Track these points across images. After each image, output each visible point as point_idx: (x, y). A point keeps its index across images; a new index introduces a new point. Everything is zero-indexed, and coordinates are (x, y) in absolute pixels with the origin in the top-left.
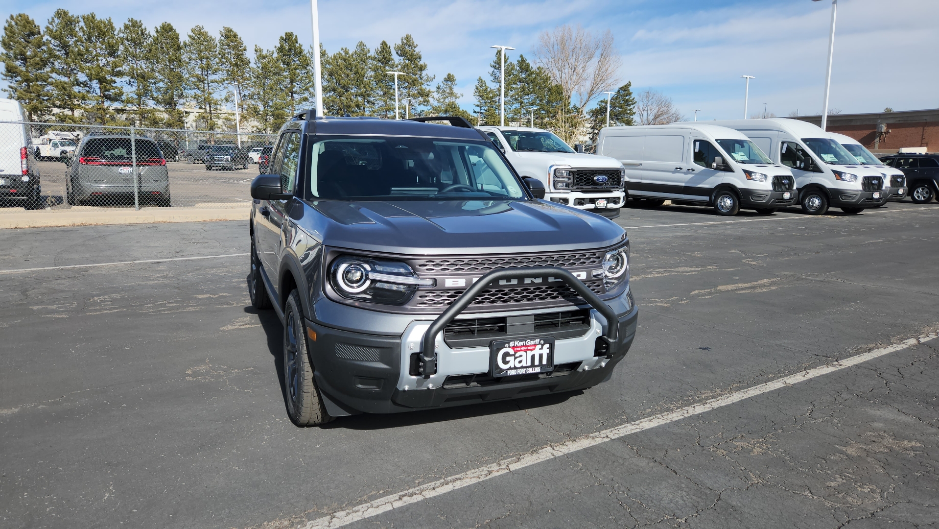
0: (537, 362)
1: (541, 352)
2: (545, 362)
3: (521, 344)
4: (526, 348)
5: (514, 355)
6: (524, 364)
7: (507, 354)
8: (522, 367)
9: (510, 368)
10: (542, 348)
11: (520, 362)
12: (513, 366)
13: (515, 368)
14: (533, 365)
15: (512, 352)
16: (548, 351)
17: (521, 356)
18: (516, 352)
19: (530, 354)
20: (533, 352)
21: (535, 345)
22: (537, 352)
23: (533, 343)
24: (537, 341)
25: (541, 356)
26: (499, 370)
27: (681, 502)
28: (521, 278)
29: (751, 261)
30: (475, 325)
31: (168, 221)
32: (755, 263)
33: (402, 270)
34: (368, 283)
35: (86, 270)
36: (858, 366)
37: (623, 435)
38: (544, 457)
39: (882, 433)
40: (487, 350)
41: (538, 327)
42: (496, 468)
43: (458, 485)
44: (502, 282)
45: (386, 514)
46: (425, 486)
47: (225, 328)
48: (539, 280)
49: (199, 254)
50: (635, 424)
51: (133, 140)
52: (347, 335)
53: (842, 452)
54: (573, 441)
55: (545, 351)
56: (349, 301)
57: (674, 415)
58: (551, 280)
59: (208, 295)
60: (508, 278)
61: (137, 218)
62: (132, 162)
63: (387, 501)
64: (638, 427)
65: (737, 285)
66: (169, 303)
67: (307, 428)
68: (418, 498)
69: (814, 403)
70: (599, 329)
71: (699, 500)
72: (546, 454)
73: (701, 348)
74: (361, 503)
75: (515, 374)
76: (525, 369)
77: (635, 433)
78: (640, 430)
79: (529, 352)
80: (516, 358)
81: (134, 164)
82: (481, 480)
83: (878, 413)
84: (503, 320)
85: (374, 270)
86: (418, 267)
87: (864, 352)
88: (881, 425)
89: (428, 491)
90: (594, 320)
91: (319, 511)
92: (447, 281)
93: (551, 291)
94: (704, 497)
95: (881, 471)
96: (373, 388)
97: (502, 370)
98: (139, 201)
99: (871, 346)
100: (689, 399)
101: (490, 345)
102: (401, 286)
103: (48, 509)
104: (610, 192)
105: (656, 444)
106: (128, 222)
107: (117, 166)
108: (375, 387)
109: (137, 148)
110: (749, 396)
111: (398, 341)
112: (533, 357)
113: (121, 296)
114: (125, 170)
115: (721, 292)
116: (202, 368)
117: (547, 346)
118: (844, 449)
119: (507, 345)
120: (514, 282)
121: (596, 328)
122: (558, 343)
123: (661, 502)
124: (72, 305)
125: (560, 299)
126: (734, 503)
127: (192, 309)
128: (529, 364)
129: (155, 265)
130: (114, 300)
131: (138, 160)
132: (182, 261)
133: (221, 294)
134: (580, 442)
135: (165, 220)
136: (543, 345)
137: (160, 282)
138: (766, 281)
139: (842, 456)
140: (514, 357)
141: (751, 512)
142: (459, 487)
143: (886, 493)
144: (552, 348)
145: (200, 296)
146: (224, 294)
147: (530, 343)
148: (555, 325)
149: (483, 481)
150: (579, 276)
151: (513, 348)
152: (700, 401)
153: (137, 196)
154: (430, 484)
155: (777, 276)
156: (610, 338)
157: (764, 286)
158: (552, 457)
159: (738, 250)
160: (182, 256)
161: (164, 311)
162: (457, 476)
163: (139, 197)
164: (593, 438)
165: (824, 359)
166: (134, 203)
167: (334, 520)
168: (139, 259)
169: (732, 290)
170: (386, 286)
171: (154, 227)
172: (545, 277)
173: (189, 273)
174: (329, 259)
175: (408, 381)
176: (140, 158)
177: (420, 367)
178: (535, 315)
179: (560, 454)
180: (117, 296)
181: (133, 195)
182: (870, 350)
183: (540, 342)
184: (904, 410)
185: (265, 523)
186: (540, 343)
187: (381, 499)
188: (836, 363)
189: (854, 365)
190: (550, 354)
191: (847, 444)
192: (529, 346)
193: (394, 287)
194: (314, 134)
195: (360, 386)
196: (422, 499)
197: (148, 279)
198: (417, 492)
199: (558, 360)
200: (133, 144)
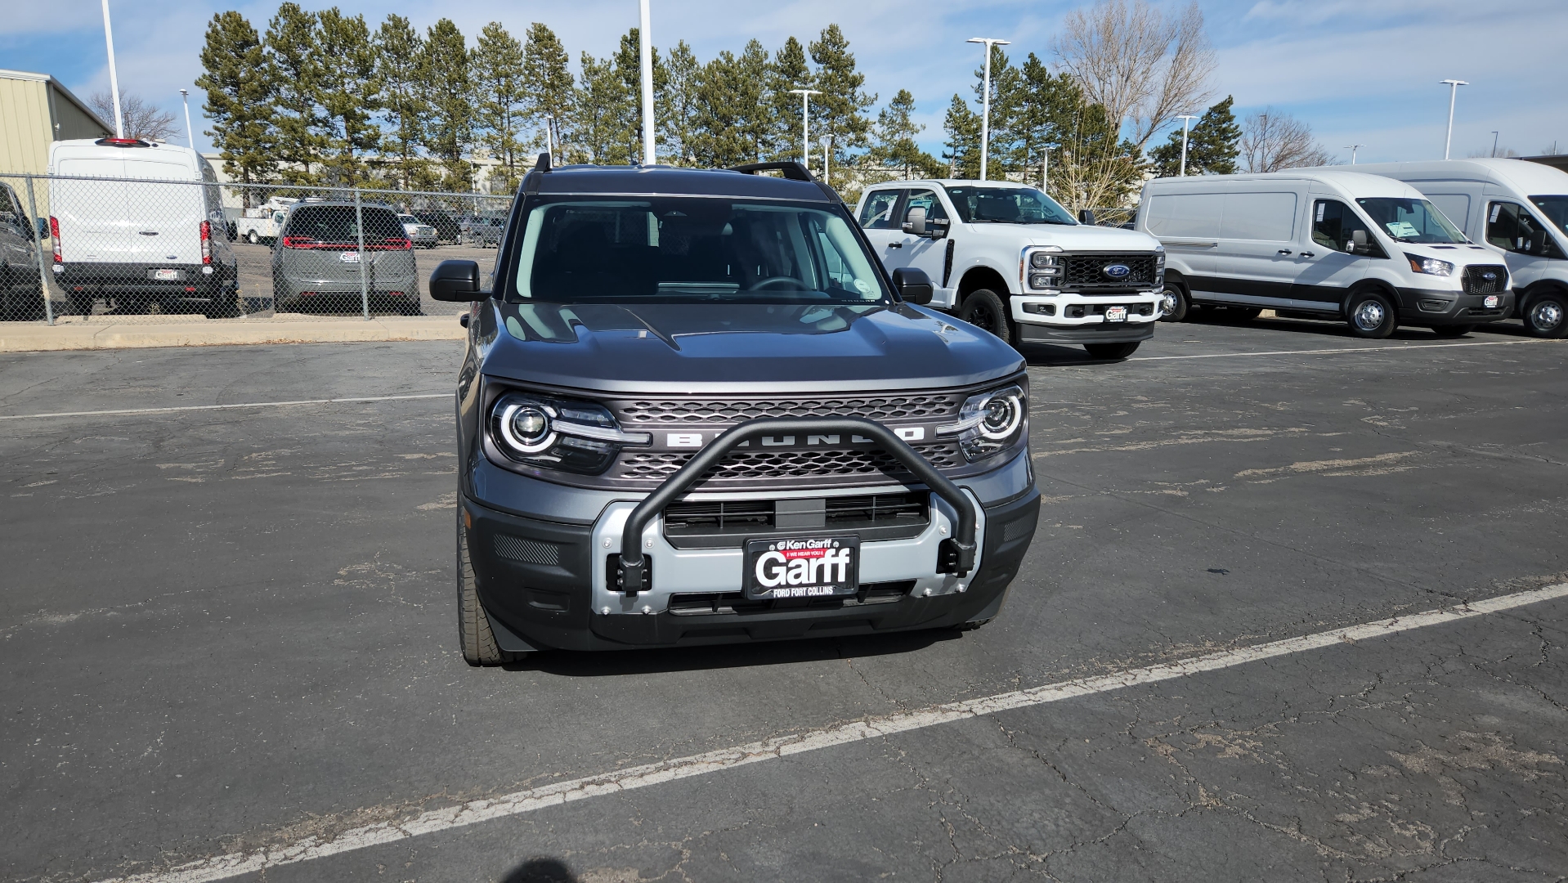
0: (827, 578)
1: (835, 560)
2: (842, 578)
3: (798, 545)
4: (808, 553)
5: (786, 564)
6: (804, 580)
7: (772, 563)
8: (801, 585)
9: (779, 586)
10: (837, 555)
11: (797, 576)
12: (783, 583)
13: (788, 586)
14: (820, 582)
15: (781, 558)
16: (847, 560)
17: (798, 566)
18: (789, 560)
19: (814, 563)
20: (821, 561)
21: (824, 549)
22: (828, 560)
23: (819, 545)
24: (828, 542)
25: (835, 568)
26: (758, 588)
27: (1051, 827)
28: (801, 435)
29: (1379, 420)
30: (720, 512)
31: (409, 338)
32: (1385, 424)
33: (601, 418)
34: (552, 437)
35: (258, 411)
36: (1500, 614)
37: (1000, 710)
38: (847, 737)
39: (1490, 735)
40: (739, 553)
41: (831, 520)
42: (759, 749)
43: (683, 773)
44: (768, 442)
45: (549, 810)
46: (629, 770)
47: (425, 507)
48: (834, 440)
49: (433, 391)
50: (1029, 693)
51: (359, 209)
52: (512, 520)
53: (1394, 764)
54: (906, 715)
55: (843, 559)
56: (521, 467)
57: (1108, 681)
58: (856, 439)
59: (422, 455)
60: (778, 435)
61: (363, 333)
62: (358, 244)
63: (559, 790)
64: (1032, 697)
65: (1331, 462)
66: (358, 465)
67: (484, 668)
68: (611, 788)
69: (1384, 675)
70: (944, 527)
71: (1086, 827)
72: (852, 732)
73: (1210, 570)
74: (518, 789)
75: (788, 595)
76: (805, 589)
77: (1022, 707)
78: (1034, 703)
79: (812, 561)
80: (789, 569)
81: (361, 248)
82: (725, 767)
83: (1502, 699)
84: (770, 504)
85: (559, 417)
86: (622, 412)
87: (1525, 590)
88: (1494, 721)
89: (630, 778)
90: (937, 511)
91: (449, 796)
92: (669, 436)
93: (858, 459)
94: (1097, 822)
95: (1456, 802)
96: (557, 609)
97: (764, 589)
98: (369, 305)
99: (1546, 579)
100: (1147, 656)
101: (744, 545)
102: (601, 444)
103: (60, 764)
104: (1136, 293)
105: (1052, 728)
106: (348, 339)
107: (335, 250)
108: (558, 607)
109: (365, 221)
110: (1263, 657)
111: (586, 533)
112: (820, 569)
113: (291, 453)
114: (349, 257)
115: (1295, 473)
116: (364, 567)
117: (846, 551)
118: (1402, 758)
119: (772, 547)
120: (789, 441)
121: (940, 525)
122: (865, 547)
123: (1016, 824)
124: (216, 464)
125: (876, 473)
126: (1146, 837)
127: (388, 475)
128: (813, 580)
129: (361, 406)
130: (279, 458)
131: (366, 241)
132: (403, 401)
133: (440, 454)
134: (919, 717)
135: (404, 337)
136: (838, 550)
137: (359, 432)
138: (1391, 456)
139: (1391, 770)
140: (785, 567)
141: (1170, 854)
142: (684, 776)
143: (1446, 841)
144: (854, 555)
145: (408, 457)
146: (446, 454)
147: (813, 546)
148: (865, 517)
149: (728, 770)
150: (909, 434)
151: (784, 552)
152: (1167, 660)
153: (366, 298)
154: (638, 768)
155: (1417, 447)
156: (962, 542)
157: (1383, 464)
158: (860, 738)
159: (1363, 400)
160: (406, 394)
161: (346, 476)
162: (688, 759)
163: (369, 299)
164: (944, 711)
165: (1441, 598)
166: (362, 309)
167: (466, 812)
168: (341, 396)
169: (1317, 471)
170: (579, 443)
171: (385, 348)
172: (845, 434)
173: (407, 419)
174: (489, 397)
175: (606, 600)
176: (369, 238)
177: (619, 577)
178: (828, 499)
179: (876, 734)
180: (286, 452)
181: (360, 296)
182: (1539, 586)
183: (832, 544)
184: (1554, 698)
185: (359, 810)
186: (832, 547)
187: (552, 786)
188: (1462, 606)
189: (1495, 612)
190: (852, 565)
191: (1413, 750)
192: (813, 550)
193: (590, 446)
194: (535, 193)
195: (535, 604)
196: (617, 790)
197: (343, 427)
198: (613, 779)
199: (866, 576)
200: (359, 215)
